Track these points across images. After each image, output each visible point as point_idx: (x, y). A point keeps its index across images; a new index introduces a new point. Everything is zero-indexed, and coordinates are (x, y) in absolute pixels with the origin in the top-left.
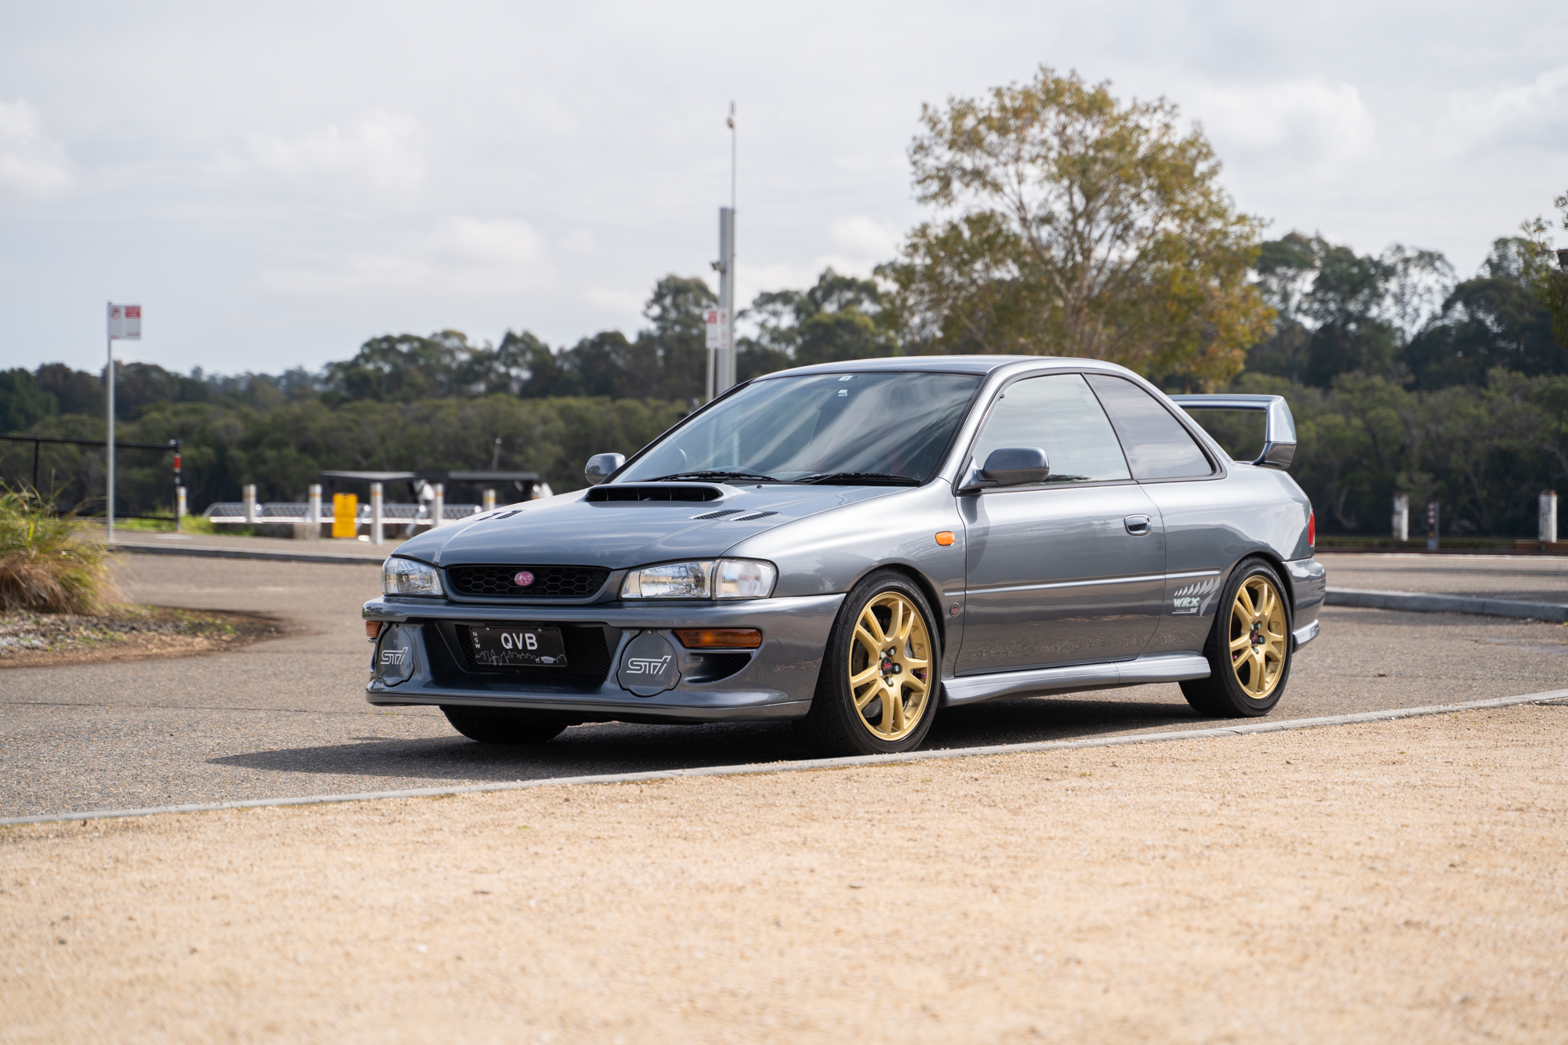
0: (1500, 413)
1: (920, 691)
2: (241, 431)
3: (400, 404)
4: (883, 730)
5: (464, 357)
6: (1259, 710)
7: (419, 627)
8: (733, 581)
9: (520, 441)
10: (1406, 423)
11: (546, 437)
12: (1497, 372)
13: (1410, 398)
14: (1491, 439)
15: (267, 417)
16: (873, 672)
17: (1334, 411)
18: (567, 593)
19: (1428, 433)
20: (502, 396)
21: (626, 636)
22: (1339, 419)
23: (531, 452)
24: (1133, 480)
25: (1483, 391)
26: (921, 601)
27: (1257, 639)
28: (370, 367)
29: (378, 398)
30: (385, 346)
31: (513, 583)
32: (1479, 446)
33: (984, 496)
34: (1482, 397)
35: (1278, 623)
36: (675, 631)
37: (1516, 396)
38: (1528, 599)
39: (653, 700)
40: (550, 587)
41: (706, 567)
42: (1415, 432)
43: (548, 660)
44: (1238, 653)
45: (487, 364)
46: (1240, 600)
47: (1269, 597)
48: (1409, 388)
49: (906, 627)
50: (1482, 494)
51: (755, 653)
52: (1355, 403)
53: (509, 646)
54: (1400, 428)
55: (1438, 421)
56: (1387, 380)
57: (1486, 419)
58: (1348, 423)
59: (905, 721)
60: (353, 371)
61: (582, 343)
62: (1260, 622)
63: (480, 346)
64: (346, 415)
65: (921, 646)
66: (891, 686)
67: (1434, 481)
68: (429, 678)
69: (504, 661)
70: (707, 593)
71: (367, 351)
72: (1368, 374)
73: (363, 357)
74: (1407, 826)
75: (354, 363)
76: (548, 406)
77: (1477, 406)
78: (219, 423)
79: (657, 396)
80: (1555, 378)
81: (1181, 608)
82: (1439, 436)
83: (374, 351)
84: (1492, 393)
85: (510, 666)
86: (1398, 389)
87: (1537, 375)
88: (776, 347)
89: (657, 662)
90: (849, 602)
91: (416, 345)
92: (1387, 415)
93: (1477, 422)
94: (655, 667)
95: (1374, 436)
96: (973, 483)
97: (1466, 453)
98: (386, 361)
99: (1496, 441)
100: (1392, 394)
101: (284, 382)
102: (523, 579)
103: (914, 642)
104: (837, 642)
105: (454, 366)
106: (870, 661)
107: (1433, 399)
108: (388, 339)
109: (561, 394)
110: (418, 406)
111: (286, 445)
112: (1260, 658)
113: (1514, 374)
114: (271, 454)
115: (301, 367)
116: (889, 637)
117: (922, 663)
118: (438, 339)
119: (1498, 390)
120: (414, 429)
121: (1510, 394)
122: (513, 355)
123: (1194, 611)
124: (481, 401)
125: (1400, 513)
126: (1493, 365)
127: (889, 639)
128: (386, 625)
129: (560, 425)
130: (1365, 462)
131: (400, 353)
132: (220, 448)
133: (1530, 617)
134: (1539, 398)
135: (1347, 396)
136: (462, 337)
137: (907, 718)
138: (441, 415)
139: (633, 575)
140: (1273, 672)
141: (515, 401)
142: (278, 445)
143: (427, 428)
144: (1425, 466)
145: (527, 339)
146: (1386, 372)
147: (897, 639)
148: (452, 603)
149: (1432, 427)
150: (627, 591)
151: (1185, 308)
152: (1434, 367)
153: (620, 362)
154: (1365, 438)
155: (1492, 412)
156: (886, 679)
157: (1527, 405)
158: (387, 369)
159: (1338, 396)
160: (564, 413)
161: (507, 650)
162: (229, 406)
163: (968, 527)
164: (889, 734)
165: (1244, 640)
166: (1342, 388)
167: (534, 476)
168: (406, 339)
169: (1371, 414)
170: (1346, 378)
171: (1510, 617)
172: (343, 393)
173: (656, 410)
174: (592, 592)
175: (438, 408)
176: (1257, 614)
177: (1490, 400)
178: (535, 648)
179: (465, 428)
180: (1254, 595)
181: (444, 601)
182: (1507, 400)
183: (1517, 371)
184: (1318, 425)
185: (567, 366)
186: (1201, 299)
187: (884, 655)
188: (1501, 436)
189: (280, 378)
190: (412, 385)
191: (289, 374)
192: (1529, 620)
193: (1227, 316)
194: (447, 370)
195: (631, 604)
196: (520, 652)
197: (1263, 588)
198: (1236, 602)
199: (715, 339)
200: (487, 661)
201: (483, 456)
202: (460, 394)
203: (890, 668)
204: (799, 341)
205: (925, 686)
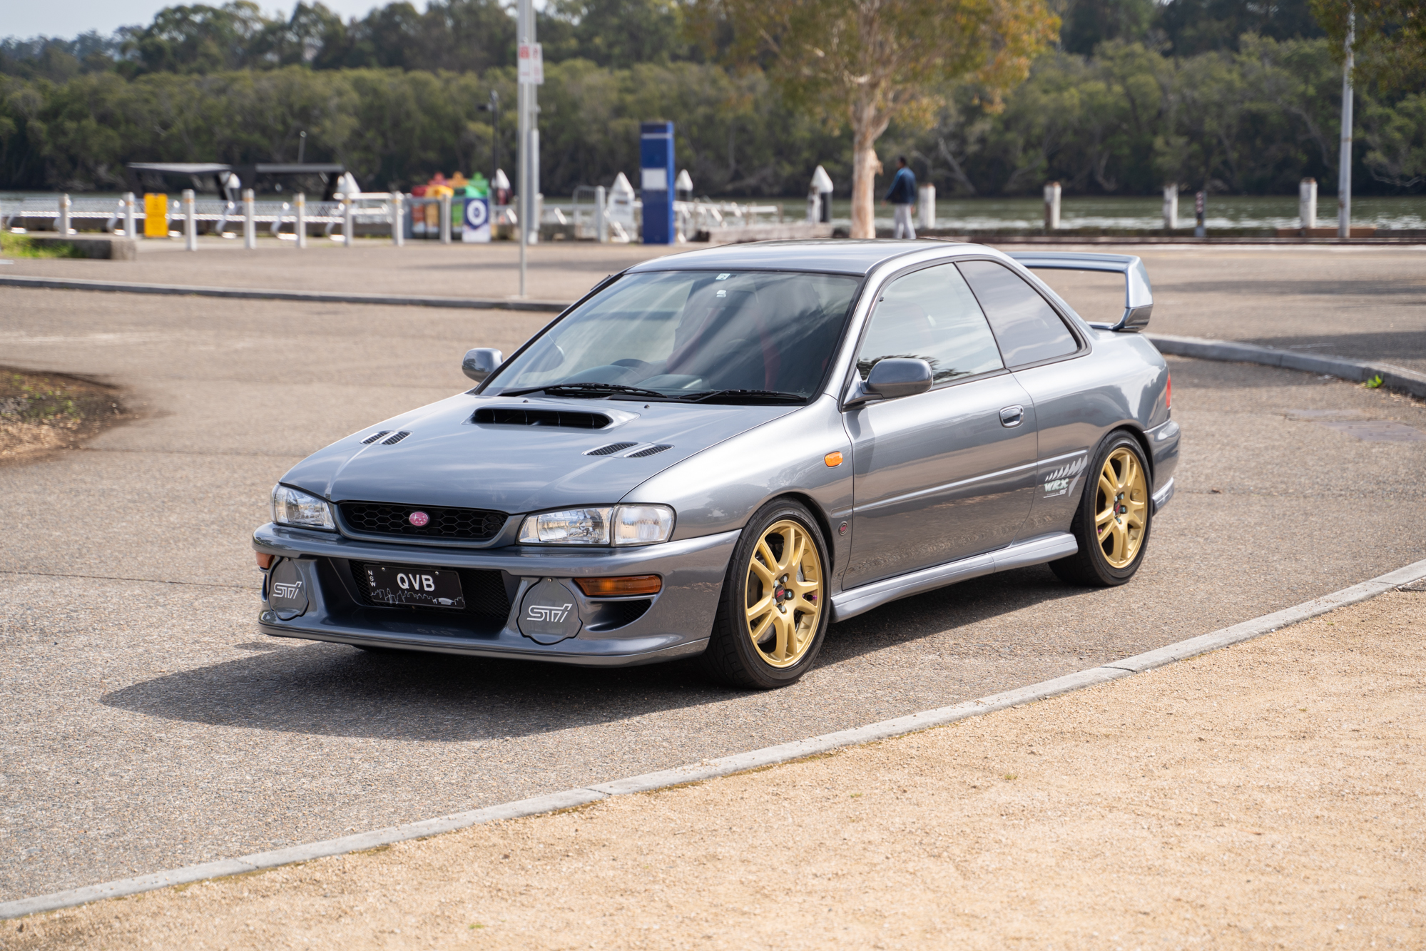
0: (1251, 77)
1: (812, 613)
2: (40, 103)
3: (196, 76)
4: (778, 657)
5: (258, 27)
6: (1121, 578)
7: (312, 563)
8: (633, 524)
9: (316, 112)
10: (1163, 89)
11: (341, 109)
12: (1249, 38)
13: (1167, 64)
14: (1242, 102)
15: (65, 89)
16: (767, 601)
17: (1096, 78)
18: (463, 535)
19: (1183, 98)
20: (296, 67)
21: (524, 586)
22: (1100, 86)
23: (328, 124)
24: (1006, 369)
25: (1236, 56)
26: (811, 525)
27: (1120, 509)
28: (164, 37)
29: (173, 69)
30: (178, 16)
31: (407, 522)
32: (1231, 110)
33: (868, 407)
34: (1234, 61)
35: (1139, 491)
36: (575, 580)
37: (1266, 61)
38: (1322, 351)
39: (554, 648)
40: (446, 528)
41: (605, 513)
42: (1172, 97)
43: (445, 601)
44: (1103, 526)
45: (279, 34)
46: (1105, 474)
47: (1131, 466)
48: (1166, 54)
49: (798, 552)
50: (1234, 156)
51: (655, 598)
52: (1116, 70)
53: (406, 586)
54: (1157, 94)
55: (1193, 86)
56: (1146, 47)
57: (1238, 84)
58: (1109, 89)
59: (798, 644)
60: (148, 41)
61: (372, 14)
62: (1123, 493)
63: (273, 16)
64: (143, 86)
65: (812, 568)
66: (785, 612)
67: (1189, 144)
68: (325, 615)
69: (400, 600)
70: (606, 539)
71: (160, 21)
72: (1129, 41)
73: (158, 27)
74: (1365, 898)
75: (149, 33)
76: (343, 78)
77: (1230, 71)
78: (17, 94)
79: (449, 67)
80: (1302, 42)
81: (1051, 492)
82: (1194, 101)
83: (167, 21)
84: (1243, 58)
85: (406, 606)
86: (1155, 56)
87: (1285, 39)
88: (561, 18)
89: (558, 610)
90: (744, 538)
91: (209, 15)
92: (1147, 81)
93: (1230, 87)
94: (556, 615)
95: (1133, 101)
96: (857, 396)
97: (1219, 116)
98: (181, 32)
99: (1248, 105)
100: (1150, 60)
101: (78, 46)
102: (418, 519)
103: (805, 565)
104: (733, 578)
105: (248, 35)
106: (764, 591)
107: (1188, 65)
108: (180, 9)
109: (354, 65)
110: (215, 77)
111: (86, 116)
112: (1123, 528)
113: (1265, 40)
114: (70, 125)
115: (94, 32)
116: (782, 564)
117: (813, 585)
118: (231, 9)
119: (1249, 55)
120: (211, 100)
121: (1261, 58)
122: (305, 26)
123: (1063, 492)
124: (275, 72)
125: (1169, 202)
126: (1244, 30)
127: (782, 567)
128: (277, 559)
129: (354, 97)
130: (1125, 126)
131: (193, 24)
132: (21, 120)
133: (1329, 373)
134: (1287, 63)
135: (1108, 64)
136: (255, 7)
137: (800, 641)
138: (237, 87)
139: (531, 520)
140: (1134, 538)
141: (309, 73)
142: (78, 116)
143: (224, 99)
144: (1181, 130)
145: (318, 10)
146: (1144, 38)
147: (790, 566)
148: (345, 540)
149: (1187, 92)
150: (526, 535)
151: (974, 18)
152: (1189, 32)
153: (412, 32)
154: (1125, 104)
155: (1243, 76)
156: (779, 606)
157: (1277, 69)
158: (181, 38)
159: (1100, 63)
160: (359, 85)
161: (403, 590)
162: (26, 76)
163: (854, 442)
164: (783, 661)
165: (1109, 512)
166: (1104, 56)
167: (337, 167)
168: (197, 9)
169: (1131, 80)
170: (1108, 46)
171: (1308, 372)
172: (140, 63)
173: (447, 81)
174: (489, 536)
175: (234, 80)
176: (1120, 486)
177: (1242, 64)
178: (432, 589)
179: (261, 100)
180: (1117, 465)
181: (336, 536)
182: (1257, 64)
183: (1267, 35)
184: (1081, 92)
185: (358, 35)
186: (989, 11)
187: (777, 583)
188: (1251, 100)
189: (74, 43)
190: (207, 56)
191: (83, 39)
192: (1327, 377)
193: (1013, 27)
194: (241, 40)
195: (529, 549)
196: (416, 592)
197: (1125, 459)
198: (1102, 477)
199: (527, 74)
200: (383, 599)
201: (280, 127)
202: (255, 66)
203: (783, 594)
204: (584, 11)
205: (815, 607)
